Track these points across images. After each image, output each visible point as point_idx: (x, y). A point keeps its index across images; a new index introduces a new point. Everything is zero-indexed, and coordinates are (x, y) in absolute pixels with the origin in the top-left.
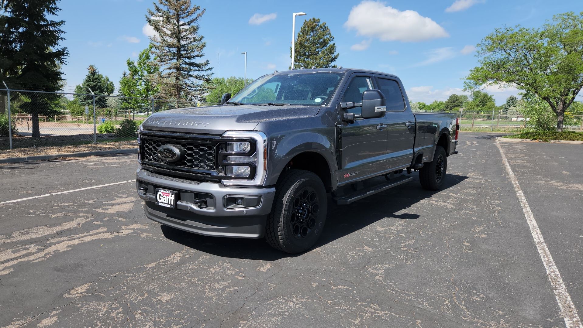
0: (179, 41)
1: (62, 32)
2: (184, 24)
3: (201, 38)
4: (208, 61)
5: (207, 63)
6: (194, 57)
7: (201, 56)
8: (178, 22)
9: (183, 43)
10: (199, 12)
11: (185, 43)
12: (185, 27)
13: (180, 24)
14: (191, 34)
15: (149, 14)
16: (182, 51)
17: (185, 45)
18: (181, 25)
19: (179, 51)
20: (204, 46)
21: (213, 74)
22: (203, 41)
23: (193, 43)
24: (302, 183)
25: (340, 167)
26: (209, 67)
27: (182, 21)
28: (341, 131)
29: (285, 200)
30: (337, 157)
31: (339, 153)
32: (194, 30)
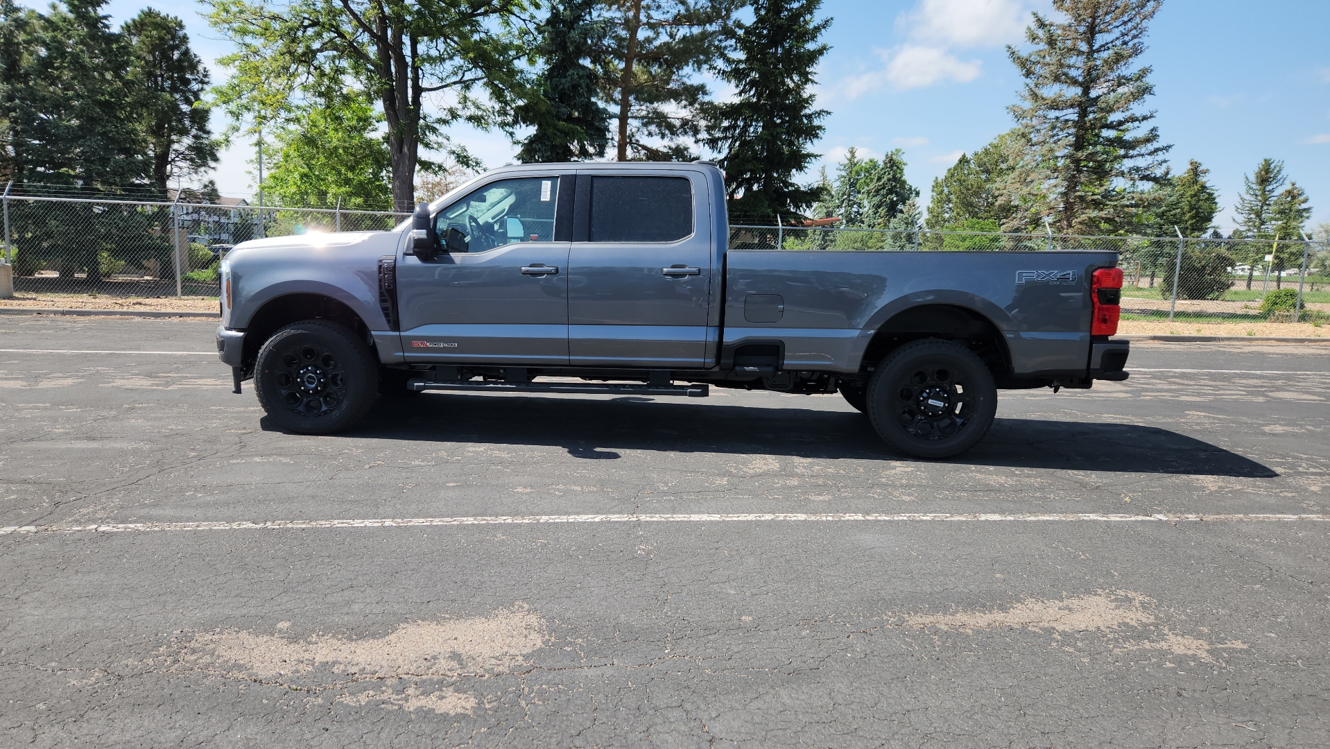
0: (1086, 91)
2: (1104, 47)
4: (1154, 129)
5: (1153, 135)
6: (1122, 123)
7: (1145, 118)
8: (1091, 46)
9: (1093, 94)
10: (1150, 6)
11: (1100, 92)
12: (1105, 55)
13: (1094, 48)
14: (1111, 69)
15: (1026, 39)
16: (1091, 112)
17: (1098, 97)
18: (1098, 51)
19: (1083, 114)
20: (1147, 90)
22: (1145, 80)
23: (1121, 90)
24: (294, 335)
25: (396, 326)
26: (1156, 145)
27: (1100, 39)
28: (393, 269)
29: (261, 351)
30: (384, 309)
31: (388, 304)
32: (1119, 58)
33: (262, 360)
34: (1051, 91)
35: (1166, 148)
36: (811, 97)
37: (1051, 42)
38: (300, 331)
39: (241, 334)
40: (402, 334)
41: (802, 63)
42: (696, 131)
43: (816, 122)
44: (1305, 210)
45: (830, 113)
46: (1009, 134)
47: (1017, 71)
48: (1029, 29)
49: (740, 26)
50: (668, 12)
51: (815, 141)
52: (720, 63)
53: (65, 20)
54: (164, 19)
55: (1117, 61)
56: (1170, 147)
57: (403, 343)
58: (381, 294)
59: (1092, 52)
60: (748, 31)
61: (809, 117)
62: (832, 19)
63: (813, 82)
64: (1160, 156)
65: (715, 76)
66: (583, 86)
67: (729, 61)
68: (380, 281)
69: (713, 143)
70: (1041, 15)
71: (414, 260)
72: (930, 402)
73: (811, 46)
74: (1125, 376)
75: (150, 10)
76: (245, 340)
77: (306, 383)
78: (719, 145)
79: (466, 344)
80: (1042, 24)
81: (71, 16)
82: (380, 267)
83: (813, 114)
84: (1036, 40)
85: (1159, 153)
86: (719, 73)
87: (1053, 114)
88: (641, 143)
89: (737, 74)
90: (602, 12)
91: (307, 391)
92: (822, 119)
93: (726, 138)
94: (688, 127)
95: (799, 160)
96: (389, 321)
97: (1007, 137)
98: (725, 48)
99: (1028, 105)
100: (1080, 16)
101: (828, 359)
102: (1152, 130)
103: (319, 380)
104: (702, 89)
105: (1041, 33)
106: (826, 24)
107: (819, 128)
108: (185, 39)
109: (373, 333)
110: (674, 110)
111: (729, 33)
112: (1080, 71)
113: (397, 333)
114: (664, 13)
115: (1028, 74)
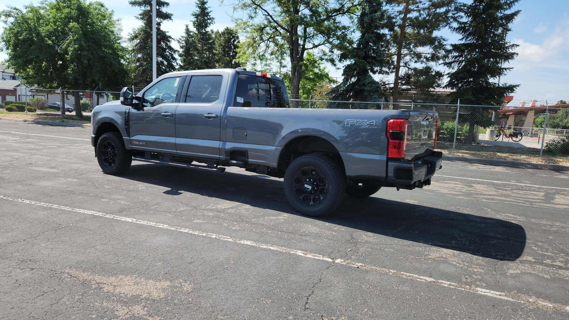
25: (129, 136)
28: (128, 114)
31: (127, 127)
33: (98, 146)
38: (106, 136)
40: (131, 138)
43: (511, 51)
45: (518, 46)
50: (425, 4)
51: (510, 61)
52: (455, 25)
53: (196, 34)
54: (232, 31)
57: (131, 142)
58: (125, 123)
60: (470, 7)
65: (452, 32)
68: (125, 117)
69: (449, 65)
71: (134, 110)
72: (306, 186)
73: (508, 12)
75: (227, 28)
76: (95, 137)
77: (109, 155)
78: (453, 65)
79: (148, 143)
81: (197, 32)
82: (125, 112)
86: (454, 30)
89: (462, 29)
90: (394, 7)
91: (108, 158)
92: (514, 49)
94: (434, 58)
95: (498, 72)
96: (127, 133)
98: (457, 17)
108: (238, 37)
109: (123, 137)
110: (426, 50)
111: (457, 9)
113: (129, 138)
114: (423, 5)
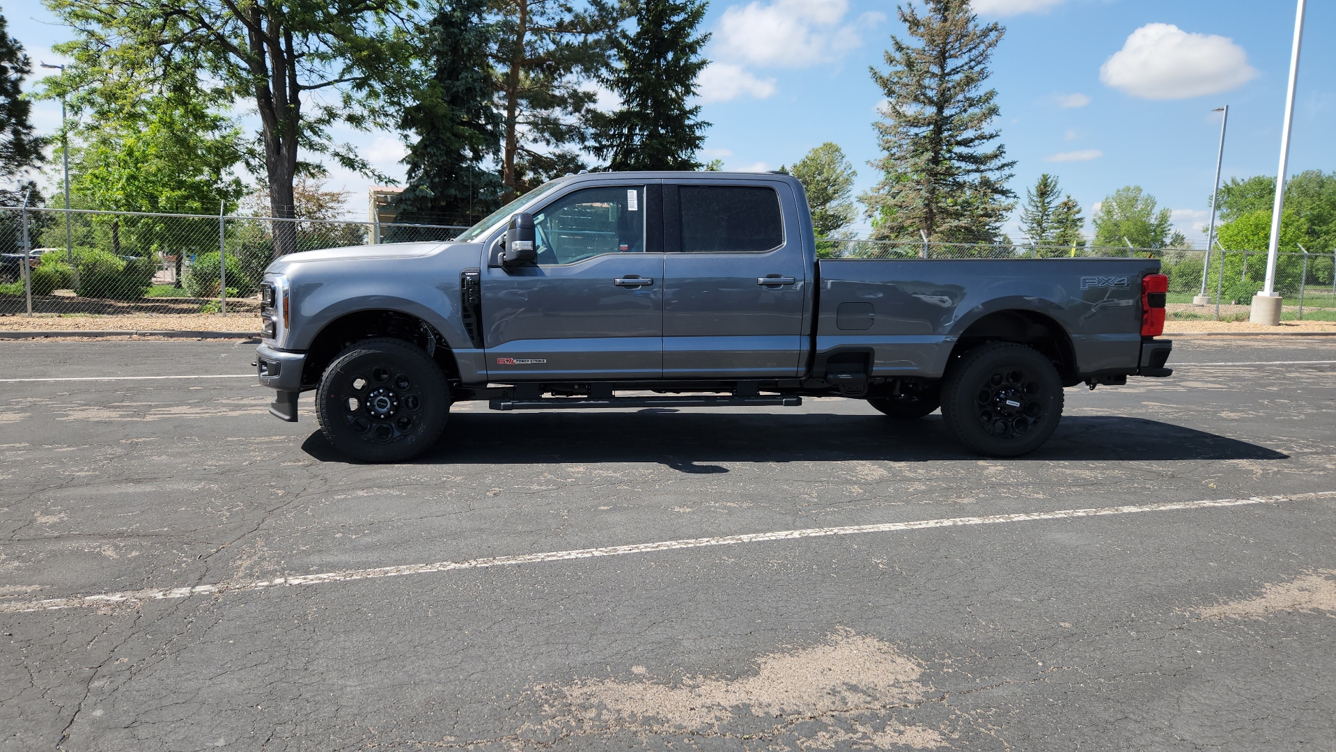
0: (940, 110)
1: (709, 124)
2: (955, 71)
3: (990, 95)
4: (1001, 147)
5: (1000, 152)
6: (972, 140)
7: (991, 137)
8: (942, 68)
9: (947, 112)
10: (993, 35)
11: (953, 112)
12: (957, 77)
13: (946, 72)
14: (963, 90)
15: (885, 61)
16: (945, 130)
17: (951, 116)
18: (949, 74)
19: (938, 131)
20: (993, 111)
21: (1012, 176)
22: (992, 102)
23: (971, 111)
24: (365, 355)
25: (480, 344)
26: (1003, 161)
27: (951, 64)
28: (476, 283)
29: (325, 375)
30: (467, 325)
31: (473, 320)
32: (969, 81)
33: (328, 384)
34: (911, 110)
35: (1012, 164)
36: (696, 108)
37: (910, 65)
38: (372, 351)
39: (302, 356)
40: (487, 351)
41: (685, 74)
42: (583, 138)
43: (698, 133)
44: (1079, 219)
46: (822, 148)
47: (880, 91)
48: (886, 52)
49: (625, 36)
50: (552, 18)
51: (696, 150)
52: (604, 72)
55: (968, 84)
56: (1014, 163)
57: (487, 361)
58: (465, 309)
59: (943, 76)
60: (632, 41)
61: (691, 127)
62: (710, 34)
63: (694, 94)
64: (1007, 171)
65: (599, 84)
66: (478, 90)
67: (612, 70)
68: (463, 295)
69: (598, 151)
70: (899, 39)
71: (499, 273)
72: (1008, 402)
73: (691, 59)
74: (1168, 373)
76: (306, 362)
77: (377, 407)
78: (605, 153)
79: (555, 359)
80: (900, 48)
82: (463, 280)
83: (694, 125)
84: (894, 63)
85: (1006, 168)
86: (602, 82)
87: (913, 131)
88: (526, 147)
89: (621, 84)
91: (377, 416)
92: (703, 130)
93: (612, 146)
94: (575, 134)
96: (472, 338)
97: (820, 151)
98: (609, 57)
99: (890, 122)
100: (934, 41)
101: (910, 365)
102: (999, 147)
103: (392, 404)
104: (590, 97)
105: (898, 56)
106: (705, 38)
107: (700, 138)
109: (455, 351)
110: (561, 116)
111: (613, 43)
112: (935, 92)
113: (481, 351)
114: (548, 19)
115: (890, 93)
